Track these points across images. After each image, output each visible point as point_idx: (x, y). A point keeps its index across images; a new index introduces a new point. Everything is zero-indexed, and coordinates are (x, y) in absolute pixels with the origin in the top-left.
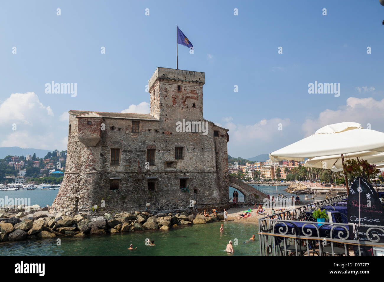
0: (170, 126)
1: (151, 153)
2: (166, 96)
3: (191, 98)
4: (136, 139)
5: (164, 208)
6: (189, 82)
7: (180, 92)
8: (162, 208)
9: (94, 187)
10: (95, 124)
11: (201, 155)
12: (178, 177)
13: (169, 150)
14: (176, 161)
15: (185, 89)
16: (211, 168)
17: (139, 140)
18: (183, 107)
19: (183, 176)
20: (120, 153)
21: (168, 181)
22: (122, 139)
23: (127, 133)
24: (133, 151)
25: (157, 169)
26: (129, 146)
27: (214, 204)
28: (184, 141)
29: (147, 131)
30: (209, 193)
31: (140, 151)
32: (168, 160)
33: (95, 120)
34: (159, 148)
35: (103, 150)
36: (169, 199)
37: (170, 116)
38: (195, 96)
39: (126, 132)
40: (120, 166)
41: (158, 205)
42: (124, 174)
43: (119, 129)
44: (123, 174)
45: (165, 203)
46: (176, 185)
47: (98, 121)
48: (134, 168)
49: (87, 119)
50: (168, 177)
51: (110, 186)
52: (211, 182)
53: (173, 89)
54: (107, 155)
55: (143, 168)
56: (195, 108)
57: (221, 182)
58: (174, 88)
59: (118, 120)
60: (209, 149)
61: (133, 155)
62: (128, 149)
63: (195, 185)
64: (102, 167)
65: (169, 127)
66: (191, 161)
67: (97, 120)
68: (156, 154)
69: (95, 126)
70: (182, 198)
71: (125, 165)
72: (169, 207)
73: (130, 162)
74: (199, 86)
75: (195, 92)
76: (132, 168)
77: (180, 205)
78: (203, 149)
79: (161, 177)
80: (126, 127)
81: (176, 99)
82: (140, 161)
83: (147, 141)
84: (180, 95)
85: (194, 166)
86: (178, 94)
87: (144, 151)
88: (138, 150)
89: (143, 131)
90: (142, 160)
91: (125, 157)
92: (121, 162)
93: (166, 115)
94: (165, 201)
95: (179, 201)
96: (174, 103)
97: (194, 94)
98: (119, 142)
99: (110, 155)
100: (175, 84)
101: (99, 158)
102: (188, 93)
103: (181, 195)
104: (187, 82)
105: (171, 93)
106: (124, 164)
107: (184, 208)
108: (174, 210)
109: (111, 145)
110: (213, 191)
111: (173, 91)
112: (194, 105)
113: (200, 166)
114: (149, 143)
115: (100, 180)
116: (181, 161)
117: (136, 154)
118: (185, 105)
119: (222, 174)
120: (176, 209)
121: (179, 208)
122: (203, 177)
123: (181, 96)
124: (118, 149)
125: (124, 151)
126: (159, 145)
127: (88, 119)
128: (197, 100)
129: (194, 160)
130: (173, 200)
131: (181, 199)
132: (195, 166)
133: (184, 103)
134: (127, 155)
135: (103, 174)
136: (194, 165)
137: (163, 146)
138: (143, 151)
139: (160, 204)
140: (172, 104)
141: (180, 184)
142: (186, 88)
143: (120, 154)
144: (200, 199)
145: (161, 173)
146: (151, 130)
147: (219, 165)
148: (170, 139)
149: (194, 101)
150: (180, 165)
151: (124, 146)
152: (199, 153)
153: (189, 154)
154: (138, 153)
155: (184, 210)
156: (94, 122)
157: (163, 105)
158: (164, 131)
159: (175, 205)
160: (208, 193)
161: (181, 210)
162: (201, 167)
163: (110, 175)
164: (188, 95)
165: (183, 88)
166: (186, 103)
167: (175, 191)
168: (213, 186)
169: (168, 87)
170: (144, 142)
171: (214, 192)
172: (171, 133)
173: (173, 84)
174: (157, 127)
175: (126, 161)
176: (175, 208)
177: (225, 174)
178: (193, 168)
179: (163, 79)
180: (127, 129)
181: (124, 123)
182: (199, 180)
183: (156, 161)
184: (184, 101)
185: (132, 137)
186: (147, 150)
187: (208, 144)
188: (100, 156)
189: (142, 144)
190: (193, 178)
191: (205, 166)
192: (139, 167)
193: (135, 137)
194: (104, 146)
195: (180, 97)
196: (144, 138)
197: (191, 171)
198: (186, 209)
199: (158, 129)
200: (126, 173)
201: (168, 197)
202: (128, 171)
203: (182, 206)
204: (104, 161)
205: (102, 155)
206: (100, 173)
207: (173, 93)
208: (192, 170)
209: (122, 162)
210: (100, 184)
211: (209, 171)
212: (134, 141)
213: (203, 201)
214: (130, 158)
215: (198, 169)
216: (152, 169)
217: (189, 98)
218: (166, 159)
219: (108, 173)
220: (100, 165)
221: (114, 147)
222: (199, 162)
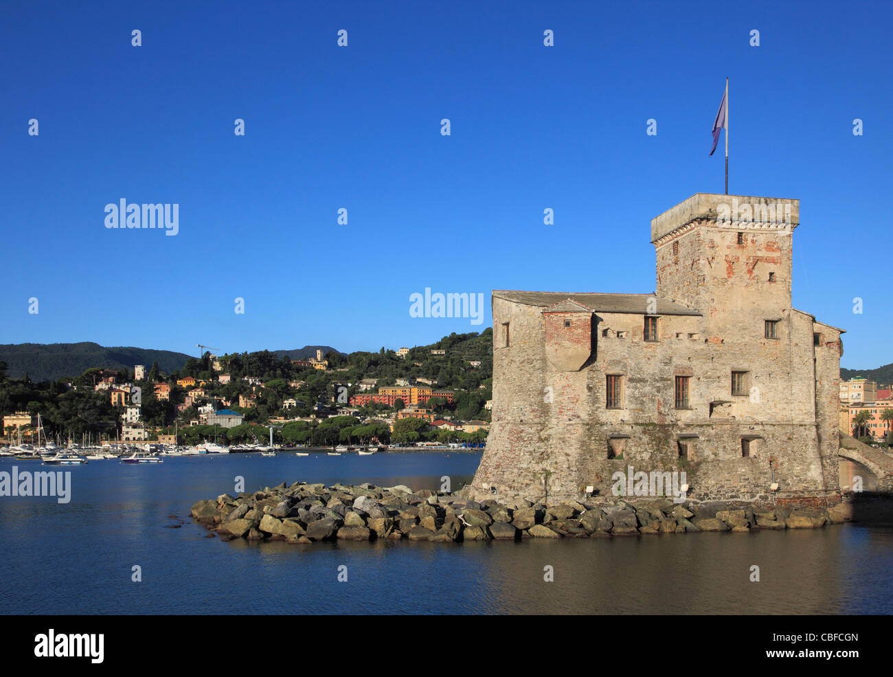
0: (720, 325)
1: (681, 381)
2: (713, 259)
3: (768, 260)
4: (653, 354)
7: (743, 247)
9: (579, 451)
10: (578, 326)
11: (784, 389)
12: (736, 434)
13: (719, 378)
14: (733, 399)
15: (753, 241)
16: (805, 417)
17: (660, 356)
18: (748, 281)
19: (745, 431)
20: (622, 384)
21: (717, 442)
22: (627, 356)
23: (636, 343)
24: (647, 381)
25: (694, 417)
26: (640, 369)
27: (811, 491)
28: (750, 358)
29: (674, 337)
30: (801, 469)
31: (662, 379)
32: (717, 398)
33: (579, 316)
34: (699, 373)
35: (592, 378)
36: (720, 478)
37: (720, 303)
38: (776, 255)
39: (634, 341)
40: (625, 410)
41: (700, 489)
42: (632, 427)
43: (620, 334)
44: (630, 427)
45: (714, 486)
46: (733, 450)
47: (585, 319)
48: (651, 415)
49: (563, 315)
50: (717, 434)
51: (607, 449)
52: (806, 446)
53: (727, 243)
54: (599, 388)
55: (668, 415)
56: (774, 281)
57: (824, 447)
58: (730, 239)
59: (617, 316)
60: (801, 374)
61: (648, 389)
62: (639, 376)
63: (771, 450)
64: (590, 413)
65: (719, 328)
66: (765, 400)
67: (583, 318)
68: (692, 382)
69: (580, 330)
70: (746, 477)
71: (634, 409)
72: (721, 495)
73: (642, 403)
75: (775, 246)
76: (647, 415)
77: (742, 490)
78: (789, 375)
79: (703, 433)
80: (633, 329)
81: (733, 263)
82: (661, 400)
83: (674, 359)
84: (742, 254)
85: (769, 411)
86: (739, 253)
87: (670, 380)
88: (657, 378)
89: (667, 336)
90: (665, 399)
91: (633, 393)
92: (625, 403)
93: (713, 300)
94: (713, 482)
95: (740, 482)
96: (729, 273)
97: (773, 251)
98: (620, 362)
99: (605, 387)
100: (732, 232)
101: (584, 395)
102: (759, 250)
103: (743, 470)
104: (758, 224)
105: (722, 252)
106: (633, 406)
107: (752, 498)
108: (731, 500)
109: (606, 369)
110: (811, 463)
111: (728, 247)
112: (771, 277)
114: (679, 362)
115: (589, 438)
116: (742, 401)
117: (654, 387)
118: (753, 278)
119: (827, 430)
120: (735, 499)
121: (741, 496)
122: (788, 435)
123: (744, 256)
124: (619, 377)
125: (631, 380)
126: (698, 367)
127: (566, 315)
128: (778, 264)
129: (770, 400)
131: (745, 480)
132: (773, 410)
133: (750, 272)
134: (636, 388)
135: (592, 425)
136: (770, 409)
137: (707, 369)
138: (667, 380)
139: (702, 488)
140: (726, 276)
141: (740, 450)
142: (755, 239)
143: (623, 387)
144: (783, 480)
145: (701, 426)
146: (681, 336)
147: (821, 409)
148: (721, 354)
149: (772, 267)
150: (739, 410)
151: (631, 370)
152: (780, 384)
153: (761, 386)
154: (658, 385)
155: (751, 500)
156: (577, 321)
157: (707, 279)
158: (709, 335)
159: (733, 491)
160: (799, 468)
161: (744, 500)
162: (784, 413)
163: (606, 428)
164: (759, 254)
165: (750, 238)
166: (755, 272)
167: (733, 461)
168: (811, 453)
169: (717, 239)
170: (668, 361)
171: (812, 467)
172: (722, 342)
173: (727, 230)
174: (696, 328)
175: (634, 400)
176: (732, 497)
178: (769, 416)
179: (708, 221)
180: (635, 334)
181: (629, 321)
182: (780, 441)
183: (691, 401)
184: (751, 267)
185: (645, 350)
186: (674, 378)
187: (800, 364)
188: (586, 390)
189: (666, 364)
190: (768, 437)
191: (792, 412)
192: (660, 413)
193: (650, 350)
194: (592, 370)
195: (743, 260)
196: (670, 352)
197: (764, 423)
198: (755, 499)
199: (694, 332)
200: (637, 424)
201: (719, 474)
202: (640, 421)
203: (747, 492)
204: (595, 400)
205: (590, 389)
206: (588, 424)
207: (728, 252)
208: (765, 420)
209: (627, 402)
210: (590, 445)
211: (802, 423)
212: (649, 359)
213: (789, 485)
214: (643, 395)
215: (779, 418)
216: (685, 416)
217: (761, 260)
218: (712, 397)
219: (602, 425)
220: (588, 409)
221: (611, 372)
222: (780, 403)
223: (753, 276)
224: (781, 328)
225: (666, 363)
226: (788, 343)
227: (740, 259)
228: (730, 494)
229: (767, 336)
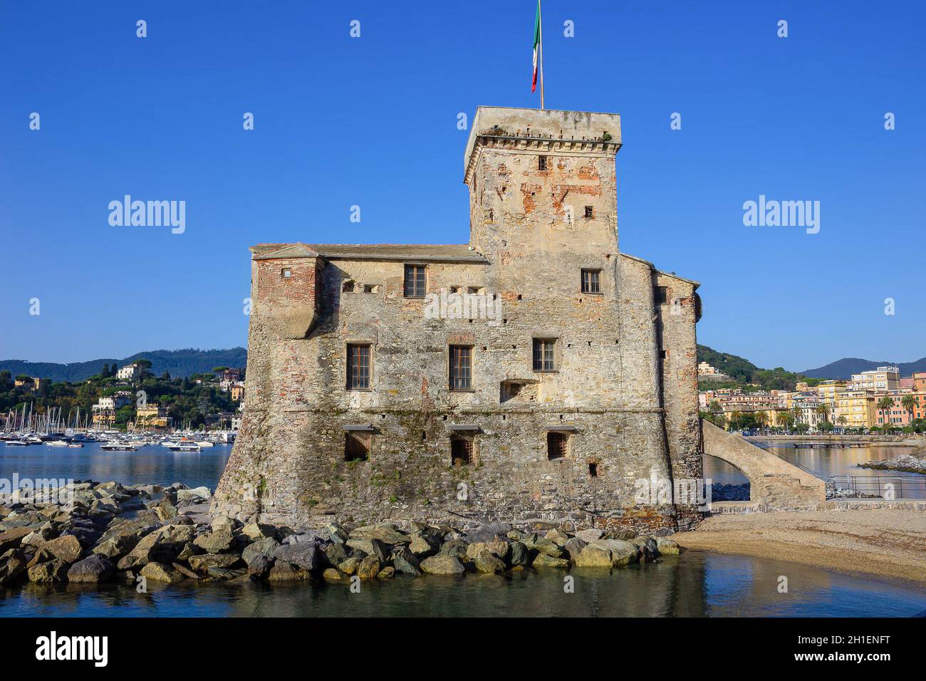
0: (516, 275)
1: (458, 353)
2: (504, 189)
3: (581, 190)
4: (416, 315)
5: (498, 515)
6: (573, 144)
7: (547, 174)
8: (493, 515)
10: (300, 277)
11: (611, 362)
12: (540, 425)
13: (515, 347)
14: (535, 376)
15: (559, 166)
16: (642, 400)
18: (554, 217)
19: (554, 423)
20: (371, 356)
21: (511, 437)
22: (377, 317)
23: (392, 300)
24: (407, 351)
25: (477, 402)
26: (397, 335)
27: (650, 507)
28: (559, 319)
30: (634, 475)
31: (429, 349)
32: (511, 376)
34: (486, 342)
35: (326, 348)
36: (512, 489)
37: (516, 245)
39: (390, 297)
40: (373, 392)
42: (384, 416)
43: (368, 289)
44: (381, 417)
45: (502, 500)
46: (534, 448)
48: (411, 399)
50: (510, 425)
51: (343, 448)
52: (643, 441)
53: (522, 168)
54: (336, 362)
55: (438, 399)
56: (593, 218)
57: (674, 442)
58: (527, 164)
59: (364, 264)
60: (636, 341)
61: (408, 362)
62: (394, 345)
63: (592, 449)
64: (322, 395)
65: (514, 279)
66: (582, 379)
67: (305, 265)
68: (474, 354)
69: (300, 282)
70: (553, 487)
71: (387, 391)
72: (513, 513)
73: (399, 382)
74: (601, 155)
75: (592, 172)
76: (405, 400)
77: (546, 507)
78: (617, 342)
79: (489, 425)
80: (388, 281)
81: (533, 194)
82: (428, 378)
83: (447, 322)
84: (546, 182)
85: (589, 393)
86: (540, 181)
87: (441, 350)
88: (421, 347)
89: (437, 291)
90: (433, 376)
91: (386, 368)
92: (374, 382)
93: (505, 243)
94: (502, 495)
95: (543, 495)
96: (527, 207)
97: (589, 178)
98: (367, 325)
99: (345, 361)
100: (531, 153)
101: (313, 370)
102: (569, 177)
103: (548, 478)
104: (567, 144)
105: (516, 180)
106: (385, 387)
107: (560, 517)
108: (528, 521)
109: (348, 335)
111: (526, 174)
112: (589, 212)
113: (610, 396)
114: (454, 326)
115: (319, 432)
116: (551, 380)
117: (416, 359)
118: (563, 212)
120: (534, 520)
121: (544, 515)
122: (617, 426)
123: (548, 185)
124: (366, 346)
125: (383, 350)
126: (483, 332)
127: (282, 262)
128: (597, 196)
129: (591, 377)
130: (524, 492)
131: (551, 491)
132: (595, 392)
133: (558, 205)
134: (391, 362)
135: (324, 413)
136: (590, 390)
137: (496, 335)
138: (436, 349)
139: (486, 504)
140: (523, 211)
141: (546, 448)
142: (563, 163)
143: (372, 360)
145: (487, 414)
146: (459, 290)
147: (667, 390)
148: (517, 314)
149: (589, 200)
150: (545, 391)
151: (383, 336)
152: (604, 353)
153: (576, 358)
154: (423, 356)
155: (560, 521)
156: (297, 269)
157: (496, 214)
159: (532, 508)
160: (632, 473)
161: (548, 521)
162: (612, 395)
163: (344, 418)
164: (570, 182)
165: (555, 162)
166: (565, 206)
167: (534, 464)
168: (650, 452)
169: (510, 163)
170: (440, 325)
171: (652, 471)
172: (520, 297)
173: (523, 152)
174: (480, 279)
175: (388, 379)
176: (529, 517)
177: (688, 418)
178: (589, 400)
179: (495, 141)
180: (390, 288)
181: (382, 271)
182: (604, 435)
183: (475, 379)
184: (559, 199)
185: (405, 309)
186: (447, 347)
187: (633, 327)
188: (317, 364)
189: (435, 328)
190: (588, 430)
191: (623, 394)
192: (426, 396)
193: (413, 309)
194: (327, 337)
195: (547, 189)
197: (581, 410)
198: (564, 520)
199: (479, 285)
200: (390, 411)
201: (511, 484)
202: (395, 408)
203: (554, 509)
204: (329, 379)
205: (322, 362)
206: (318, 411)
207: (525, 179)
208: (583, 405)
209: (376, 381)
210: (319, 441)
211: (637, 409)
212: (410, 321)
214: (402, 371)
215: (604, 402)
216: (464, 401)
217: (572, 191)
218: (505, 374)
219: (340, 412)
220: (318, 390)
221: (353, 340)
222: (604, 382)
223: (561, 210)
224: (605, 279)
225: (436, 326)
226: (614, 299)
227: (543, 189)
228: (527, 512)
229: (584, 288)
